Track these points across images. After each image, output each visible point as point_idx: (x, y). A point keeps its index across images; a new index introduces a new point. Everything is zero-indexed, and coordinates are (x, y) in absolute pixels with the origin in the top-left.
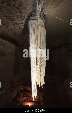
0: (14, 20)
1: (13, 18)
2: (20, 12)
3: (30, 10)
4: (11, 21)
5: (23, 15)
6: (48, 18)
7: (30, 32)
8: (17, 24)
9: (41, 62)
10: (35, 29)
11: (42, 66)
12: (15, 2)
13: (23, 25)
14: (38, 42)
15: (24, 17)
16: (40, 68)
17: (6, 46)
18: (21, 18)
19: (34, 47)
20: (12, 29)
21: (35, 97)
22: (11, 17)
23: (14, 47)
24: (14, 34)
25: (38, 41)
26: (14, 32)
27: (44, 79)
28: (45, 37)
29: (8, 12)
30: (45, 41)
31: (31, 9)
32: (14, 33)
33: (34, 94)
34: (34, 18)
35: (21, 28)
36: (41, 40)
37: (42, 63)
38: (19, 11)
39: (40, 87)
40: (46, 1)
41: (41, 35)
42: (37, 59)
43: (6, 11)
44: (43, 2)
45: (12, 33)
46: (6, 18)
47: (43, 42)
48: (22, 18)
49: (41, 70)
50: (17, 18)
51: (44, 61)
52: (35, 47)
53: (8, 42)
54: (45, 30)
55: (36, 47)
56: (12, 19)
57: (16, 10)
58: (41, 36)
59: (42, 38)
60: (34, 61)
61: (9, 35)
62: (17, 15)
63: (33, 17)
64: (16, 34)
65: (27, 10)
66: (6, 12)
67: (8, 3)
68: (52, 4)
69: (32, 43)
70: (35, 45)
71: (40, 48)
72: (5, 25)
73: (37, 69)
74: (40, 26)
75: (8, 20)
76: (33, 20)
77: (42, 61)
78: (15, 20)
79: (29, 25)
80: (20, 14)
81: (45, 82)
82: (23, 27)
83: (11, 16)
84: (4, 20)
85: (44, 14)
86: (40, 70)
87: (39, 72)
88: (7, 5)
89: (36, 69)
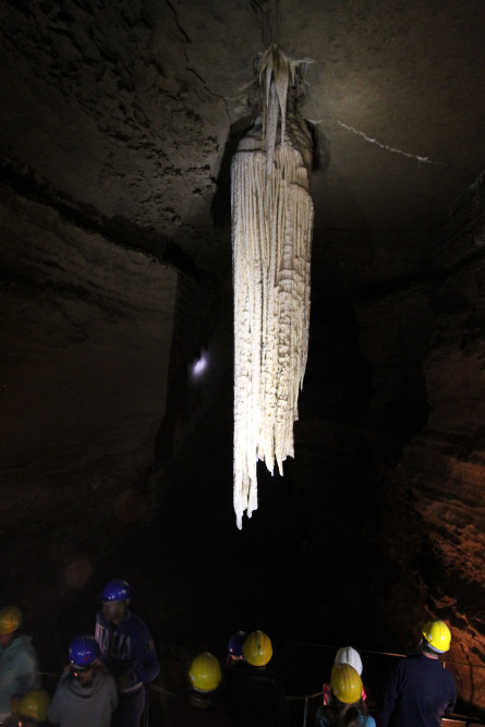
0: (164, 155)
1: (159, 145)
2: (190, 114)
3: (238, 103)
4: (149, 158)
5: (208, 131)
6: (329, 142)
7: (238, 210)
8: (178, 172)
9: (281, 355)
10: (260, 194)
11: (284, 372)
12: (161, 71)
13: (213, 179)
14: (273, 260)
15: (210, 138)
16: (275, 382)
17: (134, 274)
18: (195, 143)
19: (250, 283)
20: (159, 197)
21: (245, 512)
22: (144, 141)
23: (174, 283)
24: (174, 219)
25: (273, 255)
26: (172, 210)
27: (291, 434)
28: (306, 233)
29: (130, 119)
30: (309, 255)
31: (244, 101)
32: (171, 215)
33: (245, 500)
34: (258, 144)
35: (204, 191)
36: (288, 249)
37: (287, 358)
38: (183, 113)
39: (270, 468)
40: (308, 61)
41: (288, 223)
42: (264, 340)
43: (120, 114)
44: (294, 64)
45: (162, 215)
46: (121, 143)
47: (296, 261)
48: (201, 142)
49: (279, 393)
50: (175, 143)
51: (296, 351)
52: (258, 280)
53: (141, 255)
54: (308, 199)
55: (261, 282)
56: (154, 150)
57: (168, 107)
58: (287, 231)
59: (292, 240)
60: (249, 346)
61: (147, 225)
62: (176, 132)
63: (252, 137)
64: (179, 218)
65: (222, 103)
66: (118, 119)
67: (127, 75)
68: (339, 77)
69: (244, 262)
70: (258, 273)
71: (278, 288)
72: (123, 175)
73: (261, 383)
74: (285, 183)
75: (135, 152)
76: (250, 151)
77: (284, 349)
78: (167, 152)
79: (233, 179)
80: (189, 125)
81: (296, 446)
82: (214, 185)
83: (145, 136)
84: (112, 154)
85: (308, 123)
86: (274, 390)
87: (271, 399)
88: (121, 85)
89: (256, 386)
